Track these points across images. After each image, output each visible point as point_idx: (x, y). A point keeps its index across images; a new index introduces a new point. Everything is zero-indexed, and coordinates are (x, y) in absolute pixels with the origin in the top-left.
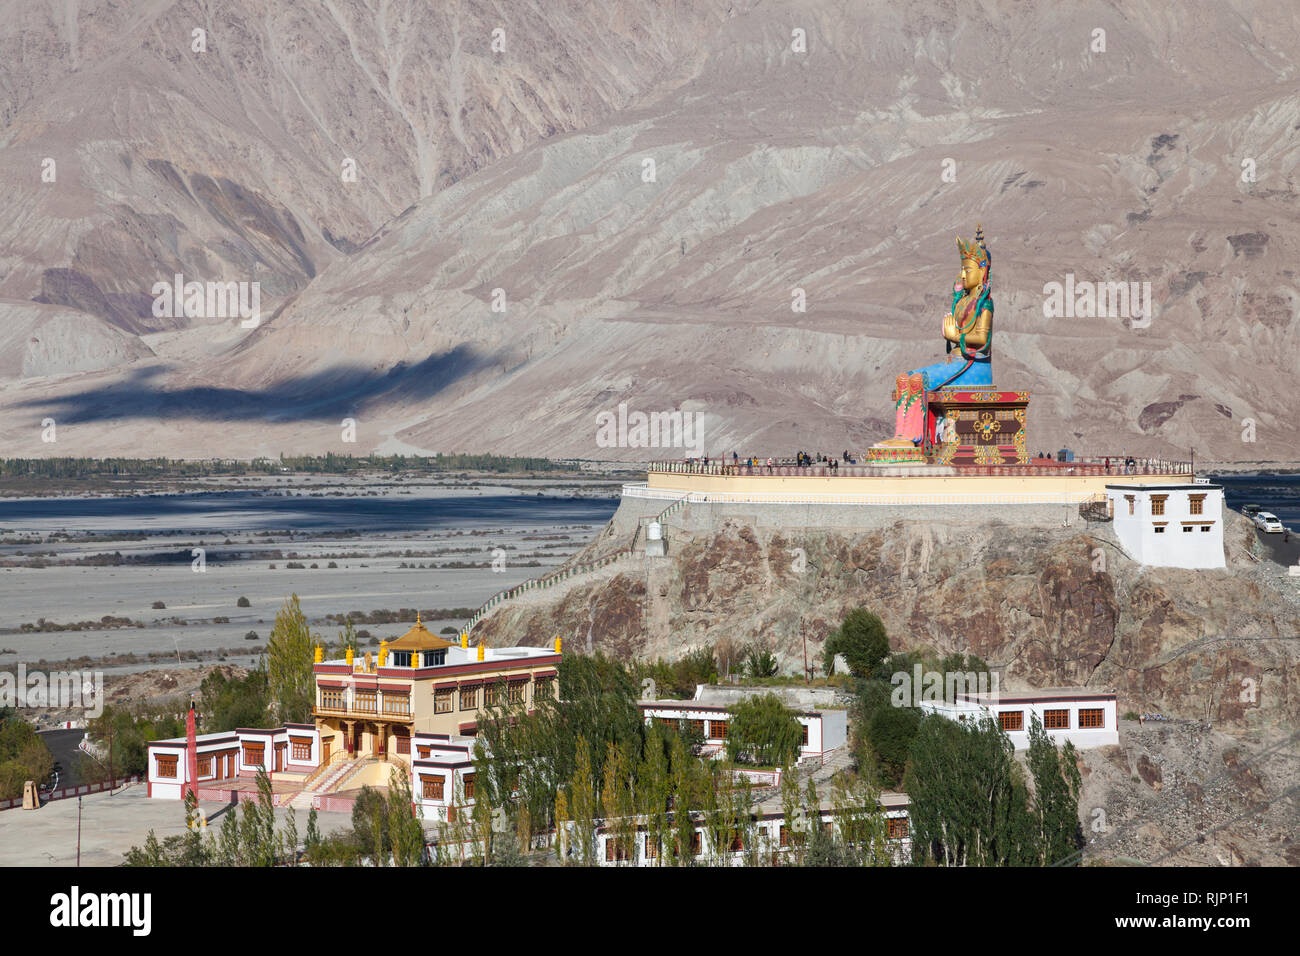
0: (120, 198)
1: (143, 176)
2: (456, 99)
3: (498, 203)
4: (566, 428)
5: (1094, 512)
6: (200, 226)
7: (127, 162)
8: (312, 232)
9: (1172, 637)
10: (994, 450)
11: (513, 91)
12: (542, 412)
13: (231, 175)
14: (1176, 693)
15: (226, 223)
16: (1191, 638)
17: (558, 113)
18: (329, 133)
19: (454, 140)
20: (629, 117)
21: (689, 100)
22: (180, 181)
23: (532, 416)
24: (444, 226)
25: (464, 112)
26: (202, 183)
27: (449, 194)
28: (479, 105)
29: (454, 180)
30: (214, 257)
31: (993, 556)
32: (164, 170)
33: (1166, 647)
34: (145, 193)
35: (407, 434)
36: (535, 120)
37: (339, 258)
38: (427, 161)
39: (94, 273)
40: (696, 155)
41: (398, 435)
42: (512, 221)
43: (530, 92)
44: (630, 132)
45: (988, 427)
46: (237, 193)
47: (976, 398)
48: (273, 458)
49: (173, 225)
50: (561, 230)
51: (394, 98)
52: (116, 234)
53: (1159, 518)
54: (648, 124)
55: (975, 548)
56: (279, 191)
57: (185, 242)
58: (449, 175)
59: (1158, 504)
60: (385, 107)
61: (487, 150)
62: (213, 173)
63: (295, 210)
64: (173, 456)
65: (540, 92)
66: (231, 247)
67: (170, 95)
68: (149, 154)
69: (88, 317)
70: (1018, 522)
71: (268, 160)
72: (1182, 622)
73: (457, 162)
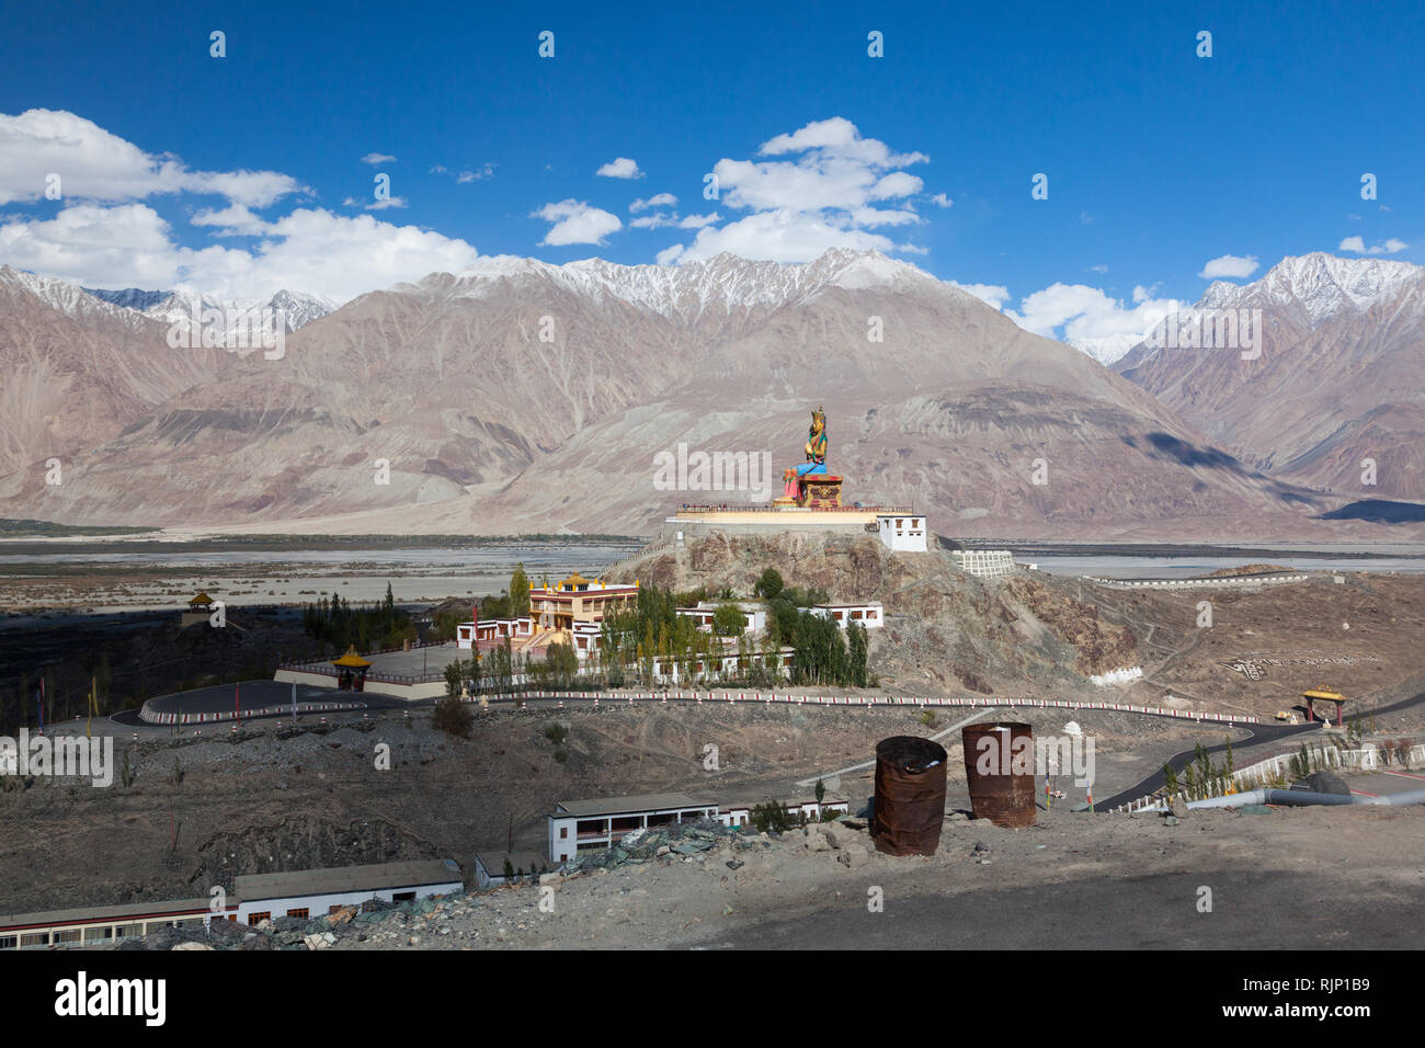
0: (457, 431)
1: (466, 423)
2: (591, 392)
3: (607, 433)
4: (634, 524)
5: (871, 527)
6: (488, 442)
7: (460, 417)
8: (533, 445)
9: (905, 581)
10: (827, 501)
11: (614, 388)
12: (624, 517)
13: (501, 423)
14: (906, 605)
15: (498, 442)
16: (913, 580)
17: (632, 398)
18: (540, 405)
19: (589, 409)
20: (660, 399)
21: (685, 393)
22: (480, 425)
23: (620, 519)
24: (586, 441)
25: (594, 398)
26: (489, 425)
27: (588, 430)
28: (599, 394)
29: (590, 424)
30: (493, 454)
31: (828, 545)
32: (474, 420)
33: (903, 585)
34: (466, 428)
35: (570, 526)
36: (622, 400)
37: (543, 455)
38: (579, 417)
39: (446, 461)
40: (687, 414)
41: (566, 526)
42: (613, 441)
43: (621, 390)
44: (660, 405)
45: (825, 491)
46: (503, 429)
47: (820, 479)
48: (515, 535)
49: (477, 442)
50: (633, 444)
51: (566, 392)
52: (454, 445)
53: (899, 530)
54: (668, 402)
55: (820, 543)
56: (520, 430)
57: (482, 448)
58: (587, 422)
59: (899, 523)
60: (563, 396)
61: (603, 412)
62: (493, 422)
63: (526, 436)
64: (476, 534)
65: (625, 389)
66: (500, 451)
67: (478, 391)
68: (469, 415)
69: (444, 479)
70: (839, 532)
71: (515, 417)
72: (909, 574)
73: (590, 417)
